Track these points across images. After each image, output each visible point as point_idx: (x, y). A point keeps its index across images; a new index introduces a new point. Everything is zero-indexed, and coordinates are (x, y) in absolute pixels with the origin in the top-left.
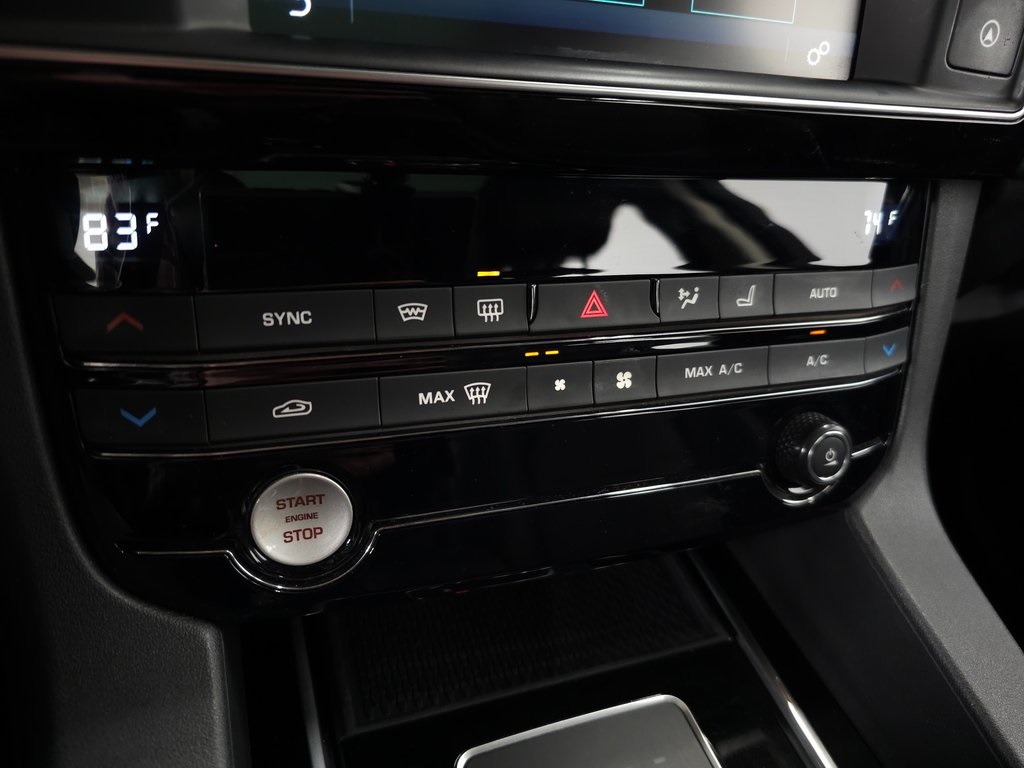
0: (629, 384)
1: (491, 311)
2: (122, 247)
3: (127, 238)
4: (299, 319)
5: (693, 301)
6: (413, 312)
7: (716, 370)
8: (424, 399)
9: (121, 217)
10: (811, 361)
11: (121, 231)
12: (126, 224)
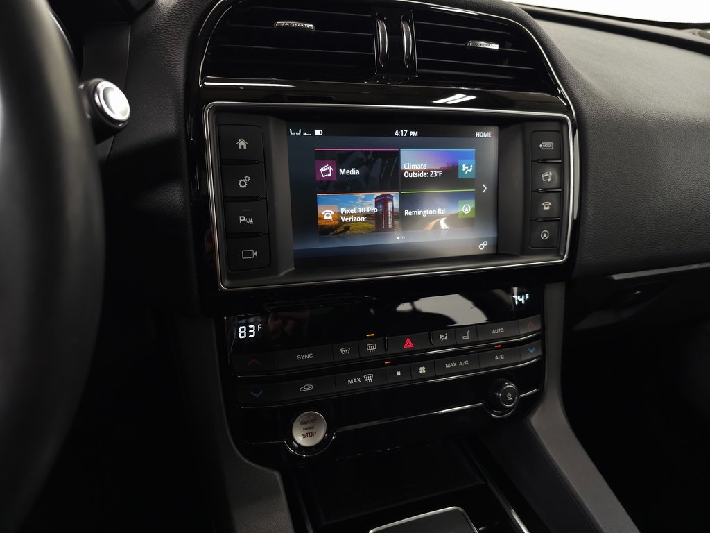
0: (424, 371)
1: (372, 348)
2: (250, 336)
3: (252, 333)
4: (309, 356)
5: (446, 339)
6: (345, 351)
7: (458, 364)
8: (350, 382)
9: (250, 327)
10: (497, 358)
11: (250, 331)
12: (252, 329)
